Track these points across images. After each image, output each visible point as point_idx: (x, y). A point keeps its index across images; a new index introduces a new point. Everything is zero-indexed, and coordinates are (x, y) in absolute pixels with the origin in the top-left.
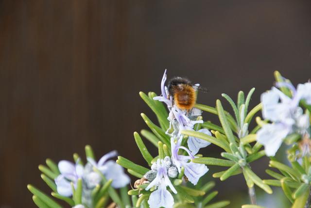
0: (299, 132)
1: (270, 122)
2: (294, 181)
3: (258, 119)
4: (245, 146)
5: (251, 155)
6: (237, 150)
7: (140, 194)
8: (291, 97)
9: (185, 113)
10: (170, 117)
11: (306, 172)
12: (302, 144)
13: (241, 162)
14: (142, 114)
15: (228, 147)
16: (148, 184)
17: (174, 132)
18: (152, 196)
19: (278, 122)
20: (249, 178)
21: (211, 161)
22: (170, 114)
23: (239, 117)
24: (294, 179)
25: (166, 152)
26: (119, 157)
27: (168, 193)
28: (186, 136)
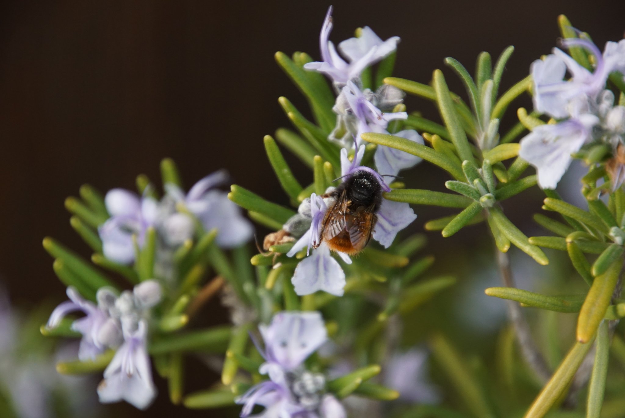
0: (605, 139)
1: (545, 118)
2: (591, 239)
3: (521, 112)
4: (494, 166)
5: (504, 185)
6: (478, 176)
7: (276, 262)
8: (592, 70)
9: (368, 98)
10: (339, 106)
11: (618, 220)
12: (612, 166)
13: (485, 200)
14: (282, 100)
15: (460, 169)
16: (292, 243)
17: (347, 135)
18: (300, 269)
19: (564, 120)
20: (500, 232)
21: (422, 196)
22: (340, 100)
23: (479, 105)
24: (592, 234)
25: (329, 178)
26: (233, 188)
27: (333, 261)
28: (372, 146)
